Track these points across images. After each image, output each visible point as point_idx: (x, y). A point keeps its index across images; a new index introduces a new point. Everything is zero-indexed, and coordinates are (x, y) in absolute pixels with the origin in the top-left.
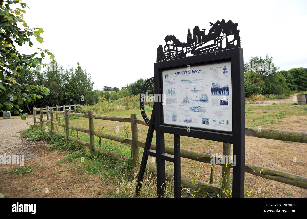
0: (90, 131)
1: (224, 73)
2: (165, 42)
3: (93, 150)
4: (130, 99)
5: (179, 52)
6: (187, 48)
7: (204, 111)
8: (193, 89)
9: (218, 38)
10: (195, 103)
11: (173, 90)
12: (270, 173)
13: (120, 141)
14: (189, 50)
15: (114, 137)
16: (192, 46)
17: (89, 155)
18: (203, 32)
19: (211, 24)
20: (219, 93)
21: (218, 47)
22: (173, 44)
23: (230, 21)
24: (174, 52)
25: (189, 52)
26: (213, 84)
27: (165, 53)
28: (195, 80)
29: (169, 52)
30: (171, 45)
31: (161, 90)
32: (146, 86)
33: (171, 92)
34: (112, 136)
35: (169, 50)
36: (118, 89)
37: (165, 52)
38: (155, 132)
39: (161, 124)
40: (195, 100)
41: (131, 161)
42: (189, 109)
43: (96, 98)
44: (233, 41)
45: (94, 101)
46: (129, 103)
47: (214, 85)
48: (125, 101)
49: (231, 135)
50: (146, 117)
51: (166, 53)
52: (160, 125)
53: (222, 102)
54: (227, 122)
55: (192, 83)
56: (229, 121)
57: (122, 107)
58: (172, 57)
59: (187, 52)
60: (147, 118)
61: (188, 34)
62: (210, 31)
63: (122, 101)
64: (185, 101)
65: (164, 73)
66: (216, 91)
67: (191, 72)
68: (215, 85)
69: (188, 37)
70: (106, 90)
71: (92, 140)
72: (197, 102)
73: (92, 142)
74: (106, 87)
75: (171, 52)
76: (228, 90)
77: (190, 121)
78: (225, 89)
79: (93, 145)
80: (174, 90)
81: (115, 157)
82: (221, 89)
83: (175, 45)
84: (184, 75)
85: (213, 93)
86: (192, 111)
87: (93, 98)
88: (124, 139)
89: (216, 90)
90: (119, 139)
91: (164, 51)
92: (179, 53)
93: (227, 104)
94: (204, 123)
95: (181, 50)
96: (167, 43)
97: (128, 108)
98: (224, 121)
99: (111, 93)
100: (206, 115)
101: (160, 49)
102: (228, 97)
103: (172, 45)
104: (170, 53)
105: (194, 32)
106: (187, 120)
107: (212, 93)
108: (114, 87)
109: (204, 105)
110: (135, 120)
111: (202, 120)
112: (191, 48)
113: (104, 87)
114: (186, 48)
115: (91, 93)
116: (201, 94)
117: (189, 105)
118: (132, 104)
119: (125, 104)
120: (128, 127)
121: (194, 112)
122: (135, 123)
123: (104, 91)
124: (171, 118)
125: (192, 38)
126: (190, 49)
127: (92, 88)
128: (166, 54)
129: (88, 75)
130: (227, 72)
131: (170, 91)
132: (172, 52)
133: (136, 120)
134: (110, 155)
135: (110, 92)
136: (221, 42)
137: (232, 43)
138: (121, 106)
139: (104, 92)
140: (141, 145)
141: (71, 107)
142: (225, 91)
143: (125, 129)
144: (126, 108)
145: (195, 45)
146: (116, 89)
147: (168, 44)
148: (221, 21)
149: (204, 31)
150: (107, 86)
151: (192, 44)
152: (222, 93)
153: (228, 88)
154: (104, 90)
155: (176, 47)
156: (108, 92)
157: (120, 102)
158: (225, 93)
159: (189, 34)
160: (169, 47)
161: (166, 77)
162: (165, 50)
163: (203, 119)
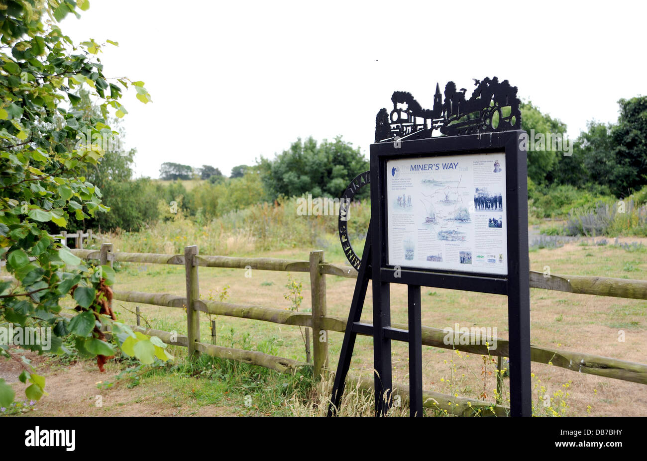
0: (189, 303)
1: (495, 171)
2: (392, 104)
3: (195, 352)
4: (274, 213)
5: (419, 127)
6: (434, 120)
7: (463, 239)
8: (443, 198)
9: (485, 109)
10: (447, 224)
11: (406, 199)
12: (598, 364)
13: (280, 321)
14: (437, 125)
15: (264, 312)
16: (443, 119)
17: (186, 368)
18: (462, 95)
19: (475, 82)
20: (487, 207)
21: (485, 124)
22: (408, 109)
23: (506, 82)
24: (408, 126)
25: (437, 129)
26: (477, 190)
27: (392, 126)
28: (447, 182)
29: (400, 125)
30: (403, 111)
31: (384, 198)
32: (353, 189)
33: (402, 202)
34: (256, 310)
35: (400, 120)
36: (219, 173)
37: (391, 124)
38: (370, 283)
39: (382, 267)
40: (447, 218)
41: (309, 370)
42: (436, 235)
43: (143, 208)
44: (510, 118)
45: (138, 218)
46: (271, 227)
47: (479, 192)
48: (253, 218)
49: (505, 280)
50: (353, 252)
51: (395, 126)
52: (381, 269)
53: (492, 222)
54: (501, 258)
55: (441, 188)
56: (502, 256)
57: (243, 240)
58: (406, 135)
59: (433, 128)
60: (354, 255)
61: (435, 94)
62: (473, 94)
63: (244, 221)
64: (430, 220)
65: (390, 165)
66: (483, 204)
67: (441, 166)
68: (481, 192)
69: (435, 100)
70: (175, 177)
71: (195, 325)
72: (450, 223)
73: (194, 331)
74: (171, 165)
75: (403, 124)
76: (501, 203)
77: (439, 259)
78: (496, 201)
79: (196, 341)
80: (409, 199)
81: (265, 363)
82: (490, 200)
83: (411, 111)
84: (428, 171)
85: (478, 207)
86: (442, 238)
87: (134, 209)
88: (292, 314)
89: (481, 201)
90: (277, 314)
91: (390, 122)
92: (420, 129)
93: (500, 226)
94: (462, 262)
95: (423, 123)
96: (395, 106)
97: (266, 244)
98: (494, 257)
99: (195, 190)
100: (465, 247)
101: (382, 116)
102: (501, 215)
103: (405, 112)
104: (402, 127)
105: (446, 92)
106: (432, 257)
107: (476, 207)
108: (205, 166)
109: (462, 228)
110: (320, 267)
111: (459, 256)
112: (441, 122)
113: (167, 164)
114: (432, 120)
115: (126, 191)
116: (456, 209)
117: (437, 228)
118: (282, 231)
119: (256, 230)
120: (300, 286)
121: (444, 242)
122: (321, 274)
123: (165, 179)
124: (404, 253)
125: (443, 103)
126: (439, 124)
127: (129, 172)
128: (394, 129)
129: (113, 121)
130: (500, 170)
131: (402, 200)
132: (405, 126)
133: (323, 265)
134: (250, 360)
135: (188, 186)
136: (491, 117)
137: (508, 121)
138: (241, 239)
139: (166, 184)
140: (334, 326)
141: (68, 240)
142: (496, 203)
143: (292, 291)
144: (259, 245)
145: (448, 117)
146: (210, 174)
147: (398, 108)
148: (491, 78)
149: (463, 91)
150: (178, 163)
151: (442, 115)
152: (493, 207)
153: (501, 198)
154: (164, 175)
155: (413, 117)
156: (181, 186)
157: (237, 225)
158: (496, 207)
159: (438, 95)
160: (399, 115)
161: (393, 173)
162: (391, 119)
163: (462, 253)
